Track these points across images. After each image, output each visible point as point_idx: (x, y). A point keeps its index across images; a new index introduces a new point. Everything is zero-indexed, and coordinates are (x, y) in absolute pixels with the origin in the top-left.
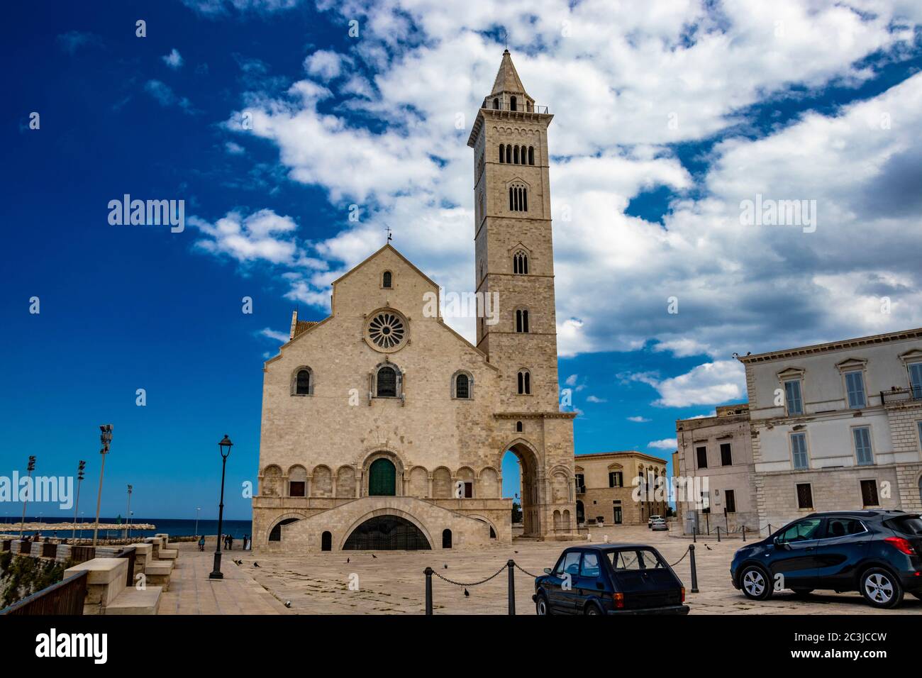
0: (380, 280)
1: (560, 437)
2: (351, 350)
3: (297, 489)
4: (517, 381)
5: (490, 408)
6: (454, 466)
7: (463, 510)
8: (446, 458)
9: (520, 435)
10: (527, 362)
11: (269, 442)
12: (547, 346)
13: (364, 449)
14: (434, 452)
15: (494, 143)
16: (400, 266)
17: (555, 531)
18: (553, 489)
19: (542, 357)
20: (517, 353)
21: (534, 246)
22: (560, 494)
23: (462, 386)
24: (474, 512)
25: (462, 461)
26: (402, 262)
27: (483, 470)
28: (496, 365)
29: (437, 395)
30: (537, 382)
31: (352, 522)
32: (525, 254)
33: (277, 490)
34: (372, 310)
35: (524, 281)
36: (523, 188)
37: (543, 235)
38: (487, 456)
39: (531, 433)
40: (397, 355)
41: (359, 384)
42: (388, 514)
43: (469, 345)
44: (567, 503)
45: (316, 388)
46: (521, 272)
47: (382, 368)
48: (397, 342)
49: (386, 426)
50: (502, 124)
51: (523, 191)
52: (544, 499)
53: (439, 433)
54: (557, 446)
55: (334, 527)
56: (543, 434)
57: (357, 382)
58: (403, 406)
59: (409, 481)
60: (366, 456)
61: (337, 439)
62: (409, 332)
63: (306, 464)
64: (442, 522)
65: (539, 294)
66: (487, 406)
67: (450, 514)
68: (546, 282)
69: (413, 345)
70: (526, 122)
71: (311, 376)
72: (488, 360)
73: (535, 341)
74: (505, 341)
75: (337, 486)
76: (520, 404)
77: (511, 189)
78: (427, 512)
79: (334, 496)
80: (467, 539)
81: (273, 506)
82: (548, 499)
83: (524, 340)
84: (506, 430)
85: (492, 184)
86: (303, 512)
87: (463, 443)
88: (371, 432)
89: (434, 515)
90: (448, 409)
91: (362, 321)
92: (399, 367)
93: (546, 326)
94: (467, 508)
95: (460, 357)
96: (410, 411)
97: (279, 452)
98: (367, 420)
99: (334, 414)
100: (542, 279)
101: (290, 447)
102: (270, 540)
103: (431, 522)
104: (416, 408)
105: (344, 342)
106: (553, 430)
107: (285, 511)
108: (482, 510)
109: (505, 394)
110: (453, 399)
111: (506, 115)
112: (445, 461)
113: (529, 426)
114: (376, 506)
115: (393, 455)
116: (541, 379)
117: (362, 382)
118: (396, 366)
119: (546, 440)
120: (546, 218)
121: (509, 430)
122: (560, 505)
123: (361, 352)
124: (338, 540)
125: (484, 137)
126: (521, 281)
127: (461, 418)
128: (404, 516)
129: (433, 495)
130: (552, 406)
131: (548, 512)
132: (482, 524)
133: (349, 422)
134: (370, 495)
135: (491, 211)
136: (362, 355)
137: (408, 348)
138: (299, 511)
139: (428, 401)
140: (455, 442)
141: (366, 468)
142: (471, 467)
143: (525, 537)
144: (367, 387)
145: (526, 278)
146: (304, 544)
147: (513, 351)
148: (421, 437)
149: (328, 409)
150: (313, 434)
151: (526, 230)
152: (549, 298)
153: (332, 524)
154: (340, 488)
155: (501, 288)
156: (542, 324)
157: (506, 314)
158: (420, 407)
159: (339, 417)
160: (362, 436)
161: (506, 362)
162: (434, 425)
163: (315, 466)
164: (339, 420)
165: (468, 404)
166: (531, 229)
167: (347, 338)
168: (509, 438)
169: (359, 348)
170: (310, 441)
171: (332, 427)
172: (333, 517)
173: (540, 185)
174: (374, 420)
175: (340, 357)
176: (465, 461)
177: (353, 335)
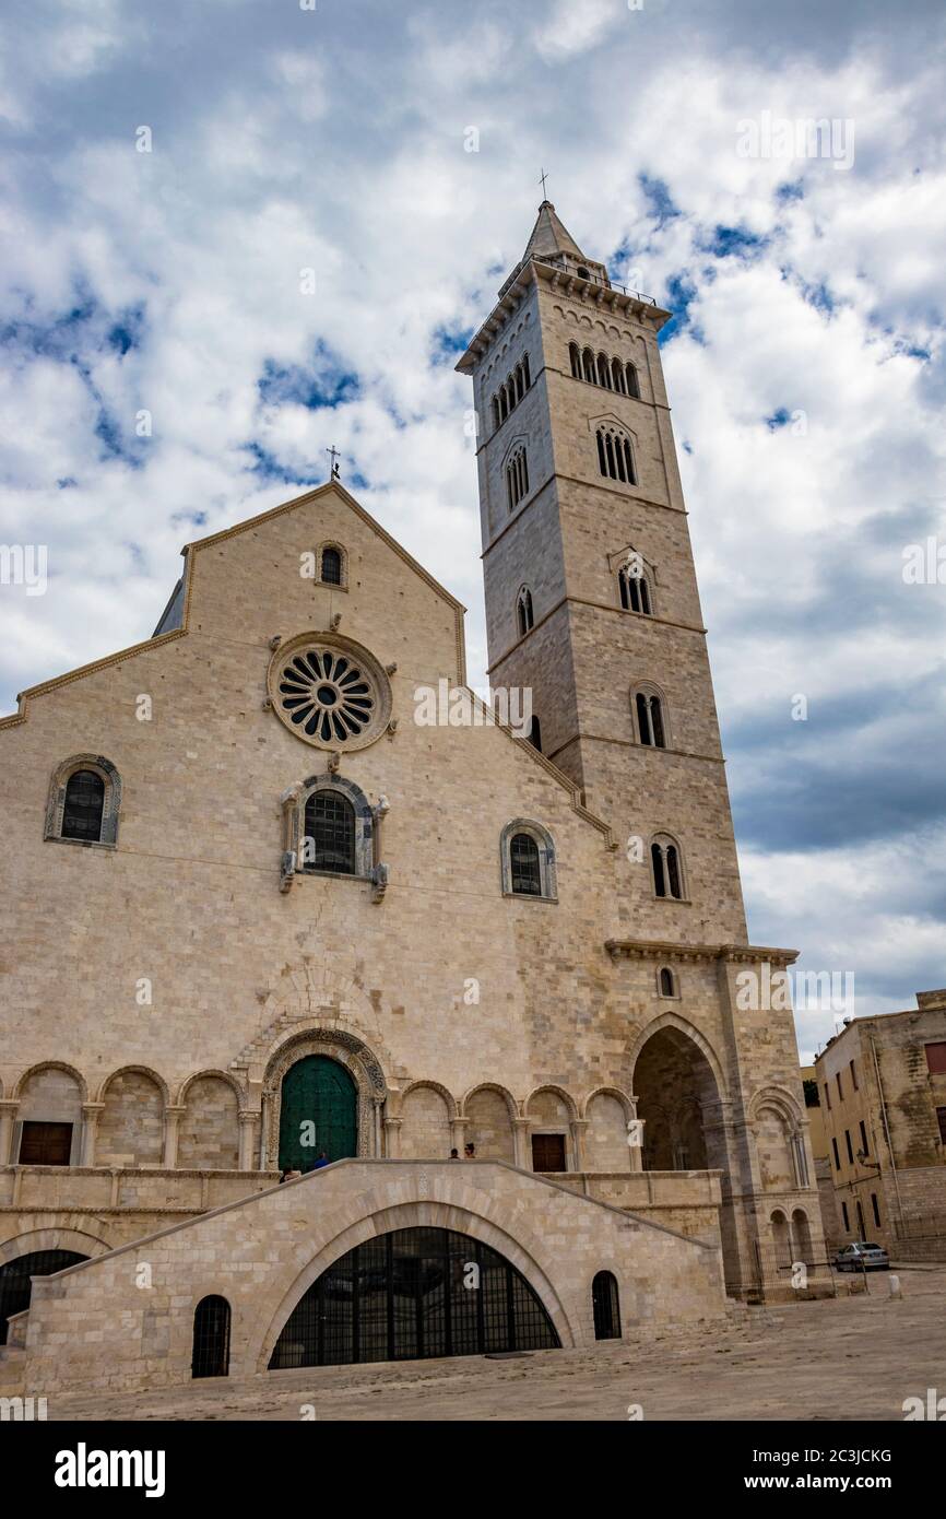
0: (313, 561)
1: (765, 1012)
2: (234, 731)
3: (45, 1145)
4: (651, 863)
5: (597, 926)
6: (522, 1088)
8: (491, 1060)
9: (670, 1005)
10: (669, 820)
12: (707, 787)
13: (266, 1023)
14: (464, 1042)
15: (557, 336)
16: (364, 538)
19: (700, 813)
20: (646, 794)
21: (661, 558)
22: (774, 1168)
23: (526, 864)
25: (535, 1072)
26: (371, 529)
27: (592, 1099)
28: (602, 818)
29: (466, 882)
30: (695, 872)
31: (304, 1254)
32: (641, 572)
34: (290, 635)
35: (645, 630)
36: (622, 438)
37: (673, 539)
38: (596, 1060)
39: (695, 1001)
40: (357, 761)
41: (253, 829)
42: (422, 1223)
44: (796, 1193)
45: (125, 826)
46: (637, 608)
47: (319, 793)
48: (356, 728)
49: (330, 956)
50: (571, 306)
51: (623, 444)
54: (761, 1036)
55: (243, 1277)
56: (723, 1006)
57: (247, 820)
59: (398, 1126)
60: (277, 1045)
61: (184, 988)
62: (388, 706)
63: (81, 1063)
64: (591, 1247)
65: (679, 664)
66: (588, 923)
67: (608, 1219)
68: (689, 640)
69: (400, 739)
71: (109, 790)
72: (583, 803)
73: (681, 772)
74: (618, 761)
75: (181, 1140)
76: (662, 923)
77: (599, 433)
78: (544, 1213)
80: (661, 1304)
83: (658, 766)
84: (638, 988)
85: (561, 412)
86: (94, 1226)
87: (539, 1024)
88: (286, 971)
89: (563, 1223)
90: (494, 923)
91: (265, 657)
92: (366, 793)
93: (702, 741)
95: (519, 788)
96: (394, 918)
98: (277, 936)
100: (682, 632)
101: (33, 1004)
103: (555, 1248)
104: (411, 912)
105: (213, 705)
109: (628, 895)
110: (503, 897)
111: (579, 287)
112: (493, 1069)
113: (692, 982)
114: (385, 1197)
115: (355, 1046)
116: (704, 864)
117: (264, 821)
118: (356, 790)
119: (736, 1018)
120: (674, 506)
121: (644, 989)
122: (782, 1196)
123: (261, 741)
126: (636, 628)
127: (529, 951)
131: (759, 1216)
133: (221, 936)
135: (563, 467)
136: (263, 750)
137: (385, 745)
139: (443, 894)
140: (517, 1017)
141: (273, 1081)
142: (562, 1086)
144: (276, 839)
145: (647, 624)
146: (126, 1352)
147: (637, 789)
148: (427, 997)
149: (160, 891)
150: (110, 964)
151: (638, 522)
152: (699, 677)
153: (234, 1267)
154: (188, 1148)
155: (600, 636)
156: (693, 734)
157: (615, 698)
158: (423, 911)
159: (192, 918)
160: (261, 984)
161: (623, 813)
162: (461, 965)
163: (111, 1069)
164: (191, 926)
165: (544, 913)
166: (650, 522)
167: (223, 697)
168: (645, 1012)
169: (254, 728)
170: (97, 988)
171: (170, 947)
172: (239, 1238)
173: (657, 441)
174: (297, 938)
175: (198, 745)
176: (543, 1071)
177: (240, 691)
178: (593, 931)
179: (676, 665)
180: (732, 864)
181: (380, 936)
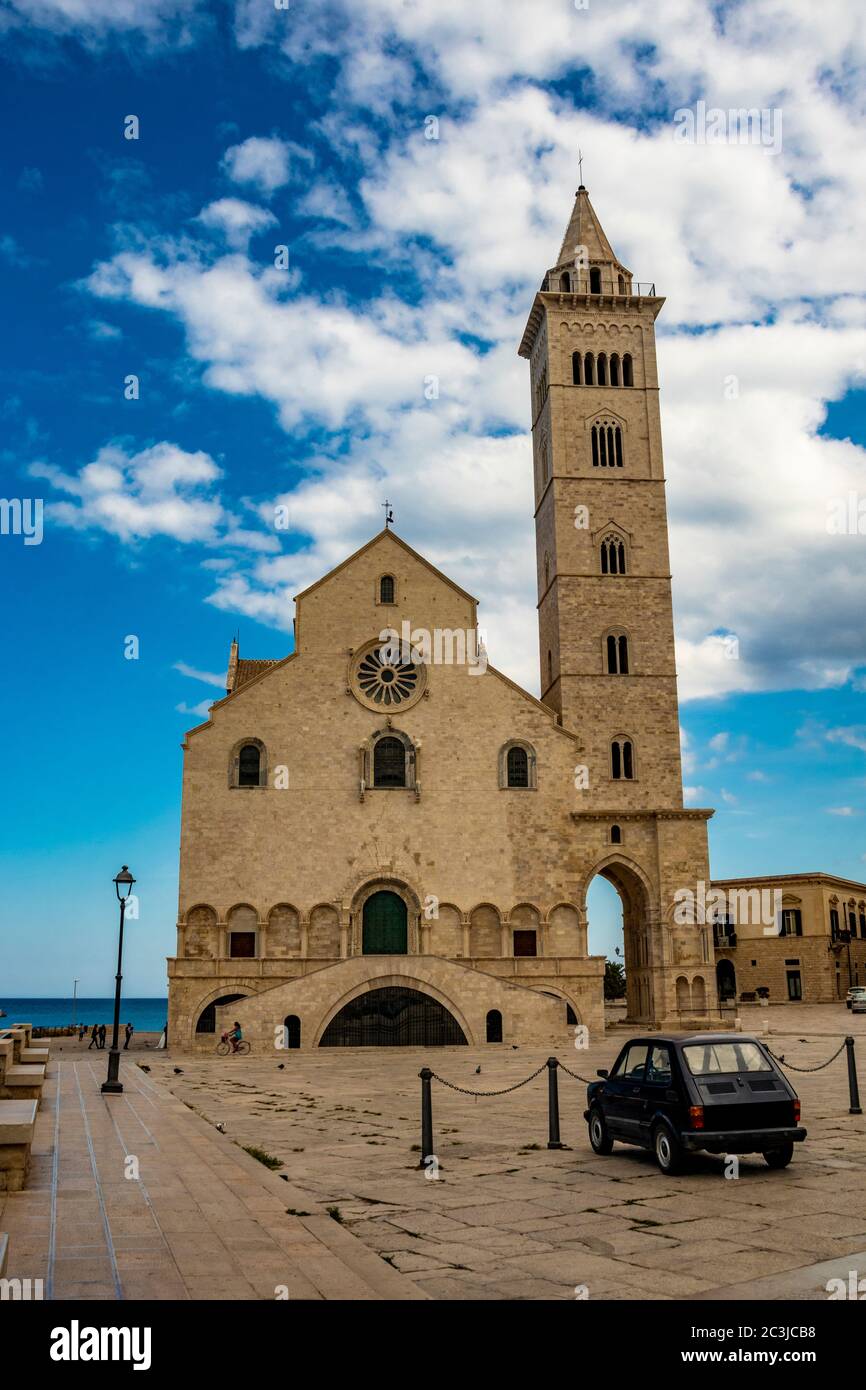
0: (374, 590)
1: (686, 852)
2: (329, 710)
3: (243, 946)
4: (610, 756)
5: (565, 803)
6: (506, 903)
7: (521, 977)
8: (491, 889)
9: (616, 849)
10: (626, 725)
11: (193, 867)
12: (660, 697)
13: (353, 876)
14: (472, 880)
15: (563, 352)
16: (408, 566)
17: (680, 1012)
18: (675, 940)
19: (652, 716)
20: (609, 709)
21: (636, 526)
22: (687, 950)
23: (518, 767)
24: (542, 981)
25: (517, 894)
26: (411, 558)
27: (555, 909)
28: (574, 731)
29: (475, 784)
30: (644, 758)
31: (334, 999)
32: (621, 539)
33: (209, 948)
34: (362, 643)
35: (619, 587)
36: (614, 427)
37: (650, 506)
38: (561, 886)
39: (635, 846)
40: (406, 717)
41: (343, 767)
42: (394, 985)
43: (528, 697)
44: (699, 965)
45: (271, 775)
46: (614, 570)
47: (382, 740)
48: (407, 695)
49: (390, 836)
50: (576, 318)
51: (614, 432)
52: (660, 957)
53: (479, 847)
54: (681, 868)
55: (306, 1008)
56: (656, 847)
57: (339, 763)
58: (418, 802)
59: (430, 929)
60: (358, 888)
61: (308, 860)
62: (425, 678)
63: (256, 903)
64: (485, 998)
65: (645, 607)
66: (559, 801)
67: (498, 984)
68: (657, 587)
69: (433, 700)
70: (618, 313)
71: (262, 755)
72: (560, 723)
73: (639, 689)
74: (589, 689)
75: (309, 939)
76: (616, 796)
77: (594, 429)
78: (460, 981)
79: (304, 955)
80: (527, 1027)
81: (202, 974)
82: (667, 957)
83: (621, 687)
84: (593, 839)
85: (561, 421)
86: (253, 983)
87: (521, 864)
88: (364, 846)
89: (471, 986)
90: (493, 807)
91: (346, 660)
92: (410, 737)
93: (659, 663)
94: (526, 974)
95: (513, 718)
96: (428, 810)
97: (210, 883)
98: (358, 827)
99: (302, 817)
100: (650, 582)
101: (231, 875)
102: (198, 1030)
103: (466, 998)
104: (439, 805)
105: (317, 696)
106: (674, 838)
107: (223, 983)
108: (552, 977)
109: (590, 780)
110: (502, 790)
111: (582, 301)
112: (490, 894)
113: (632, 833)
115: (403, 886)
116: (651, 752)
117: (349, 762)
118: (404, 735)
119: (661, 857)
120: (654, 477)
121: (598, 840)
122: (688, 967)
123: (346, 713)
124: (312, 1032)
125: (545, 341)
126: (614, 587)
127: (516, 822)
128: (421, 988)
129: (471, 952)
130: (670, 799)
131: (666, 980)
132: (552, 1001)
133: (326, 831)
134: (364, 953)
135: (560, 469)
136: (347, 719)
137: (424, 704)
138: (246, 982)
139: (459, 792)
140: (507, 863)
141: (357, 907)
142: (533, 903)
143: (629, 1023)
144: (356, 771)
145: (622, 581)
146: (255, 1037)
147: (603, 706)
148: (449, 854)
149: (293, 809)
150: (268, 851)
151: (621, 499)
152: (663, 614)
153: (300, 1004)
154: (313, 943)
155: (581, 599)
156: (651, 659)
157: (590, 643)
158: (447, 804)
159: (311, 822)
160: (350, 855)
161: (590, 725)
162: (471, 834)
163: (271, 905)
164: (310, 827)
165: (528, 798)
166: (630, 496)
167: (322, 690)
168: (598, 854)
169: (342, 706)
170: (262, 864)
171: (299, 839)
172: (303, 991)
173: (644, 421)
174: (370, 827)
175: (310, 722)
176: (523, 894)
177: (331, 685)
178: (563, 806)
179: (643, 608)
180: (676, 750)
181: (420, 821)
